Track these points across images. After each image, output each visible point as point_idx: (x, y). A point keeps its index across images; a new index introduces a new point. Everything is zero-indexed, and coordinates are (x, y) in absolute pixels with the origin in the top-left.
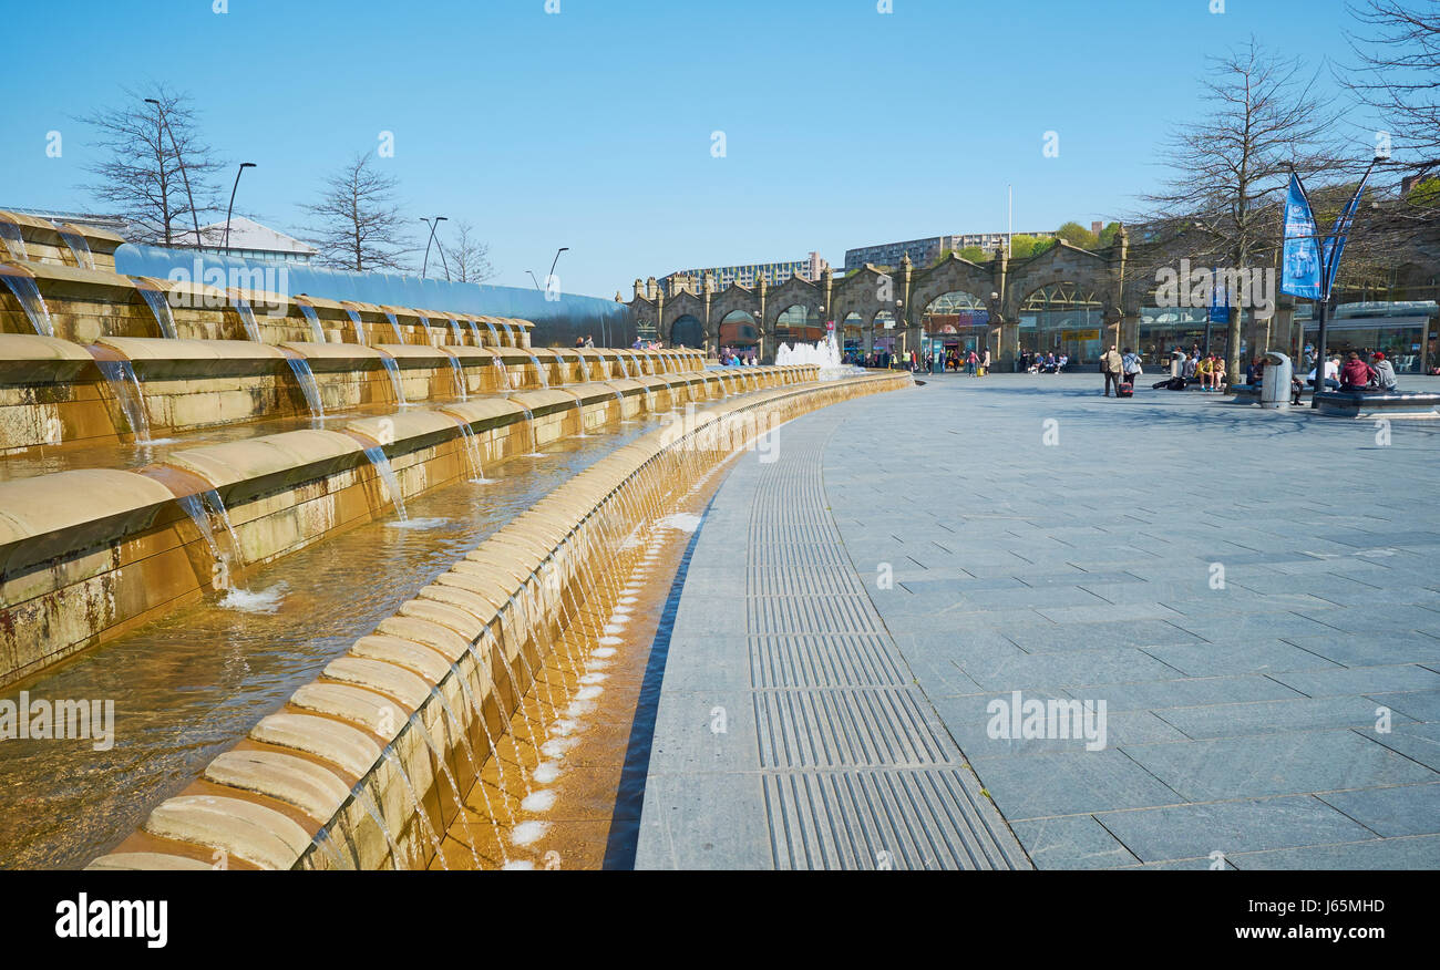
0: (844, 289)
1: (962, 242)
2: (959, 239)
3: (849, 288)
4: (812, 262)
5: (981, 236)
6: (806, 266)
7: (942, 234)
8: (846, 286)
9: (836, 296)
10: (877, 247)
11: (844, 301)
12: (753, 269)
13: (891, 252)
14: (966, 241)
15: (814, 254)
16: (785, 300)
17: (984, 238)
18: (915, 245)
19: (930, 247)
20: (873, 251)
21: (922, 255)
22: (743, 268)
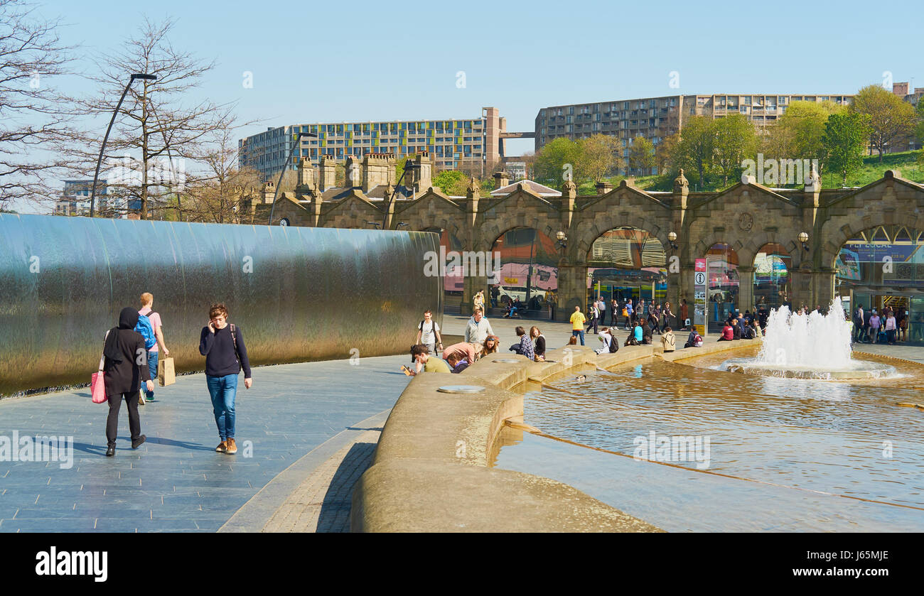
0: (709, 210)
1: (710, 104)
2: (706, 101)
3: (716, 209)
4: (488, 122)
5: (737, 97)
6: (478, 127)
7: (682, 93)
8: (711, 205)
9: (695, 218)
10: (587, 106)
11: (707, 227)
12: (399, 127)
13: (608, 115)
14: (716, 103)
15: (490, 110)
16: (607, 218)
17: (742, 101)
18: (642, 106)
19: (665, 110)
20: (581, 112)
21: (652, 120)
22: (384, 126)
